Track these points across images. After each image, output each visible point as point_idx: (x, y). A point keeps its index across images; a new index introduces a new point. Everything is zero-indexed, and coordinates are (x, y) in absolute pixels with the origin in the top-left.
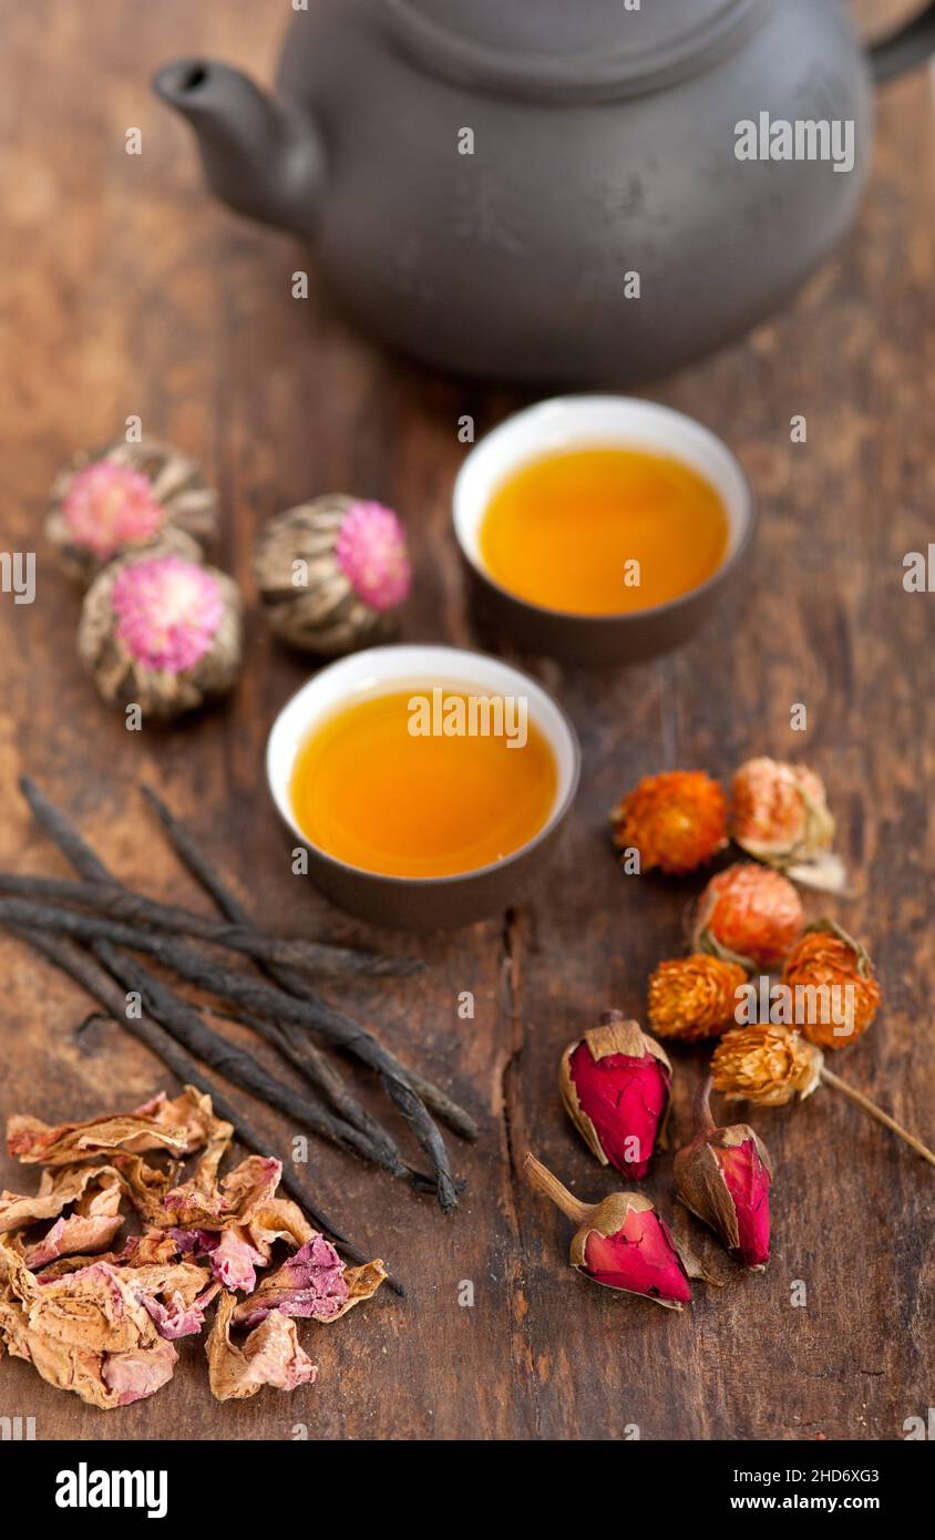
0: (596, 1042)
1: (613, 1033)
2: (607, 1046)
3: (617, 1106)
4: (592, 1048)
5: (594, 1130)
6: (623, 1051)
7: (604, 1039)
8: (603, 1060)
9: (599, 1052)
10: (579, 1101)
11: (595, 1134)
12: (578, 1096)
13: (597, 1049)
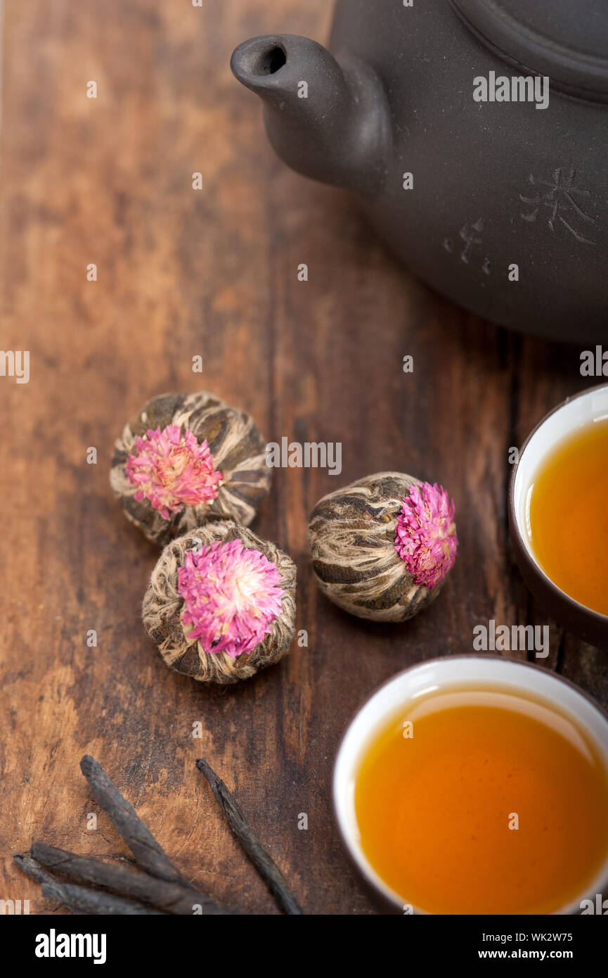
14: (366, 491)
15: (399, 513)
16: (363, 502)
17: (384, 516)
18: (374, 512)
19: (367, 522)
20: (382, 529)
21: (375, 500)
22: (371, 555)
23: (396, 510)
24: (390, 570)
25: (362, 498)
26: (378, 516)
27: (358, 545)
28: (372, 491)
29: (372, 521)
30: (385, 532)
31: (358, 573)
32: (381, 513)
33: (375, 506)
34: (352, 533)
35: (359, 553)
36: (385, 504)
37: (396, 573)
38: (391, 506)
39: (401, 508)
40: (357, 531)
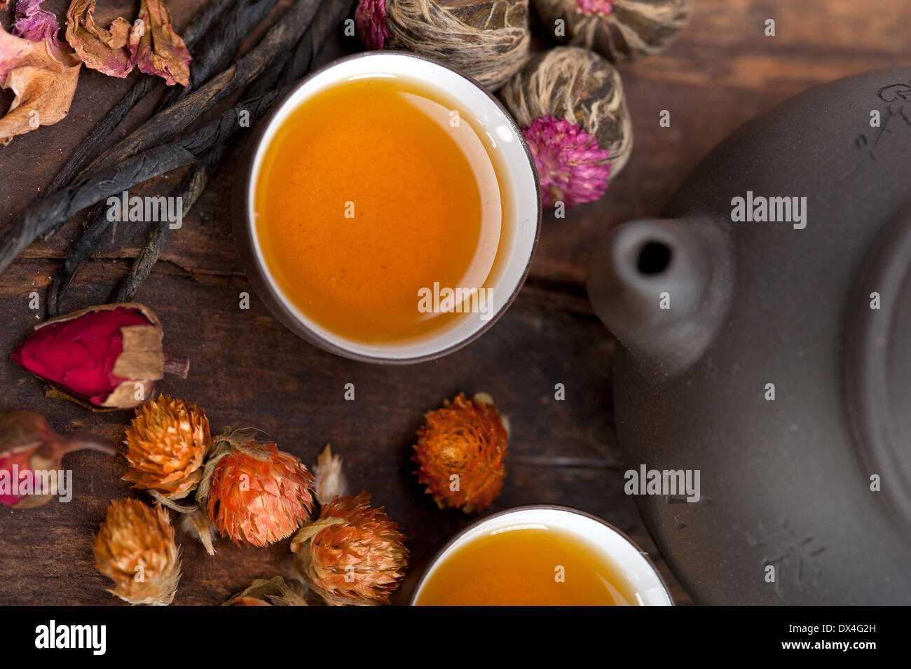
0: (142, 334)
1: (147, 352)
2: (134, 342)
3: (76, 342)
4: (137, 329)
5: (65, 320)
6: (124, 355)
7: (143, 342)
8: (121, 335)
9: (130, 335)
10: (96, 312)
11: (62, 320)
12: (101, 311)
13: (134, 332)
14: (614, 105)
15: (581, 128)
16: (602, 98)
17: (582, 111)
18: (588, 103)
19: (579, 92)
20: (569, 106)
21: (601, 109)
22: (545, 90)
23: (585, 126)
24: (525, 108)
25: (607, 98)
26: (583, 106)
27: (558, 80)
28: (613, 112)
29: (578, 99)
30: (565, 108)
31: (529, 76)
32: (586, 110)
33: (595, 107)
34: (571, 76)
35: (550, 79)
36: (594, 116)
37: (521, 113)
38: (590, 122)
39: (587, 132)
40: (572, 82)
